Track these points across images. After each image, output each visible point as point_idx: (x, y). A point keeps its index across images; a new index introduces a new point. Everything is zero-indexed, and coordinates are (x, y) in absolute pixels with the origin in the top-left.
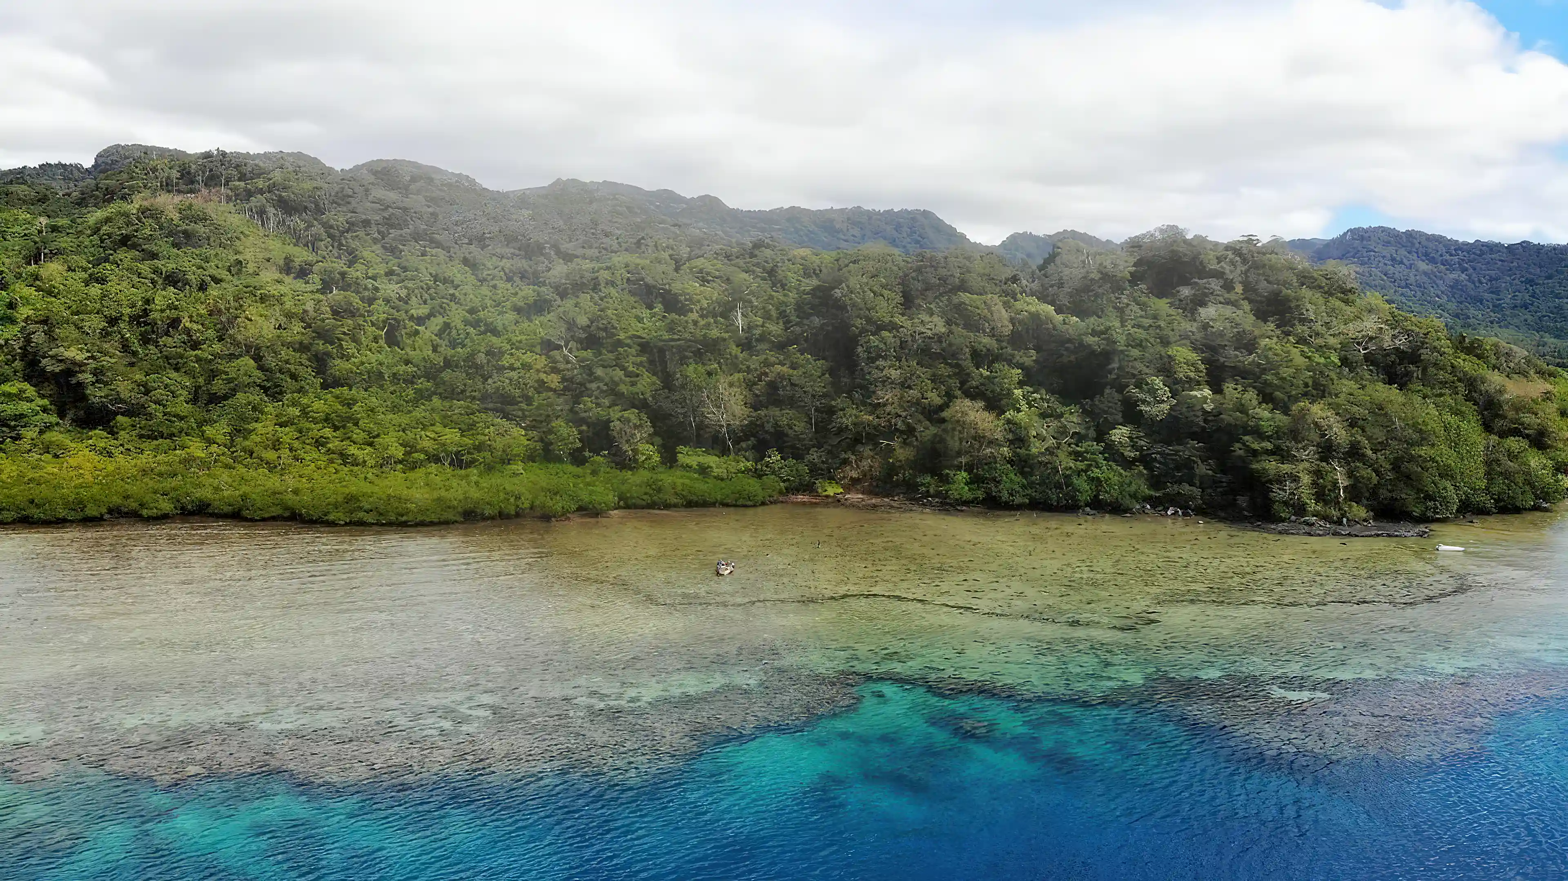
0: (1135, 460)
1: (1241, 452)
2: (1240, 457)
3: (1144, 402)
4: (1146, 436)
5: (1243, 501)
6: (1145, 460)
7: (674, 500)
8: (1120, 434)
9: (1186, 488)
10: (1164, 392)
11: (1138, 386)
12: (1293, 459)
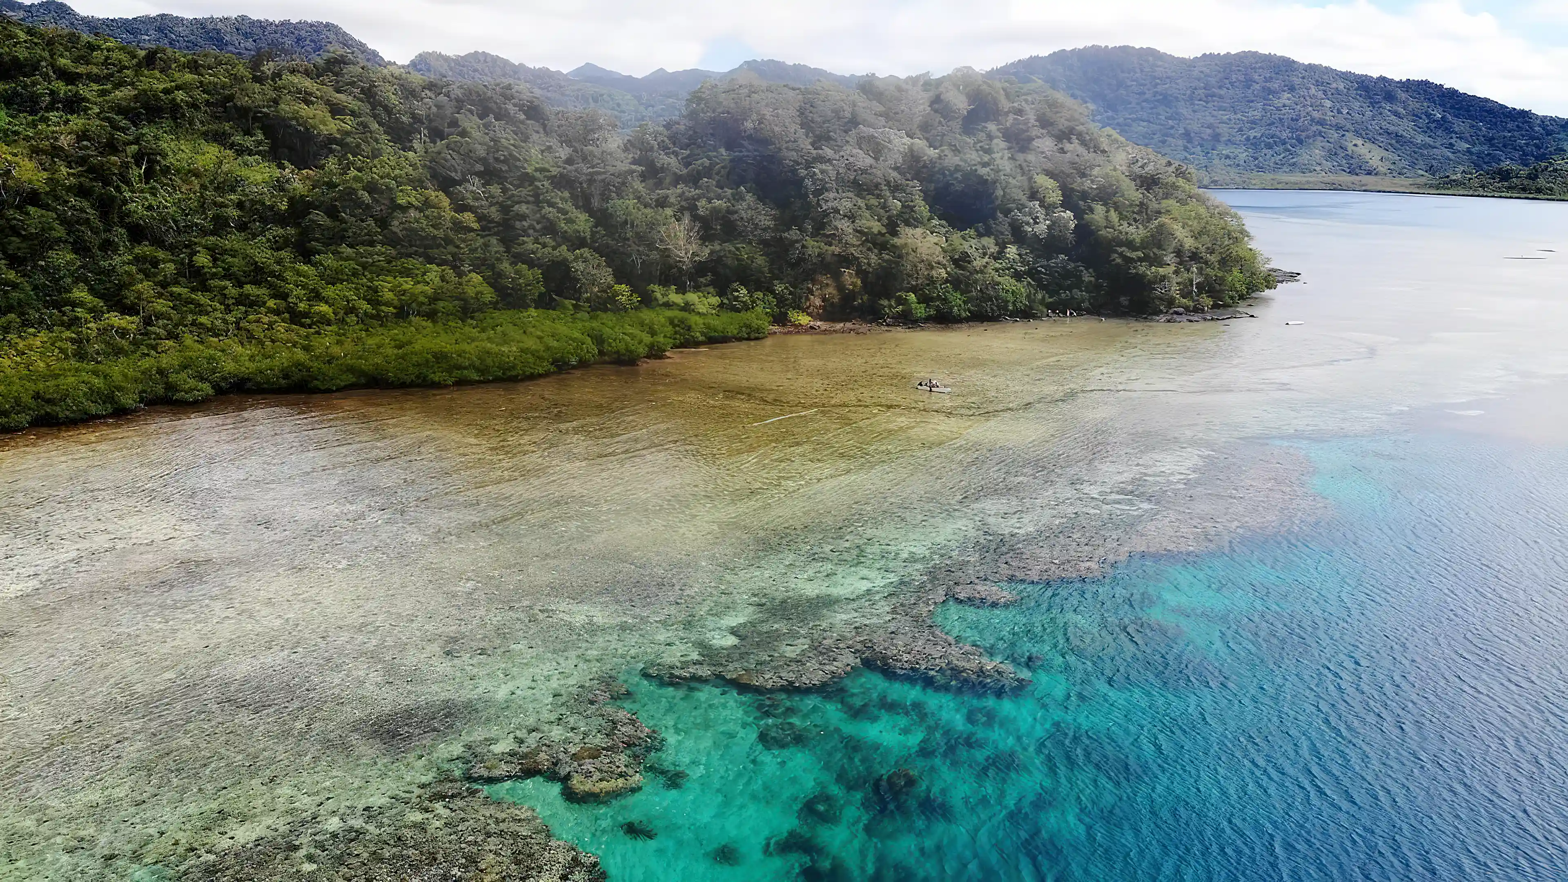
0: (1025, 273)
1: (1119, 260)
2: (1118, 265)
3: (1028, 224)
4: (1031, 252)
5: (1124, 300)
6: (1032, 273)
7: (701, 338)
8: (1012, 251)
9: (1077, 293)
10: (1041, 213)
11: (1020, 210)
12: (1162, 264)
